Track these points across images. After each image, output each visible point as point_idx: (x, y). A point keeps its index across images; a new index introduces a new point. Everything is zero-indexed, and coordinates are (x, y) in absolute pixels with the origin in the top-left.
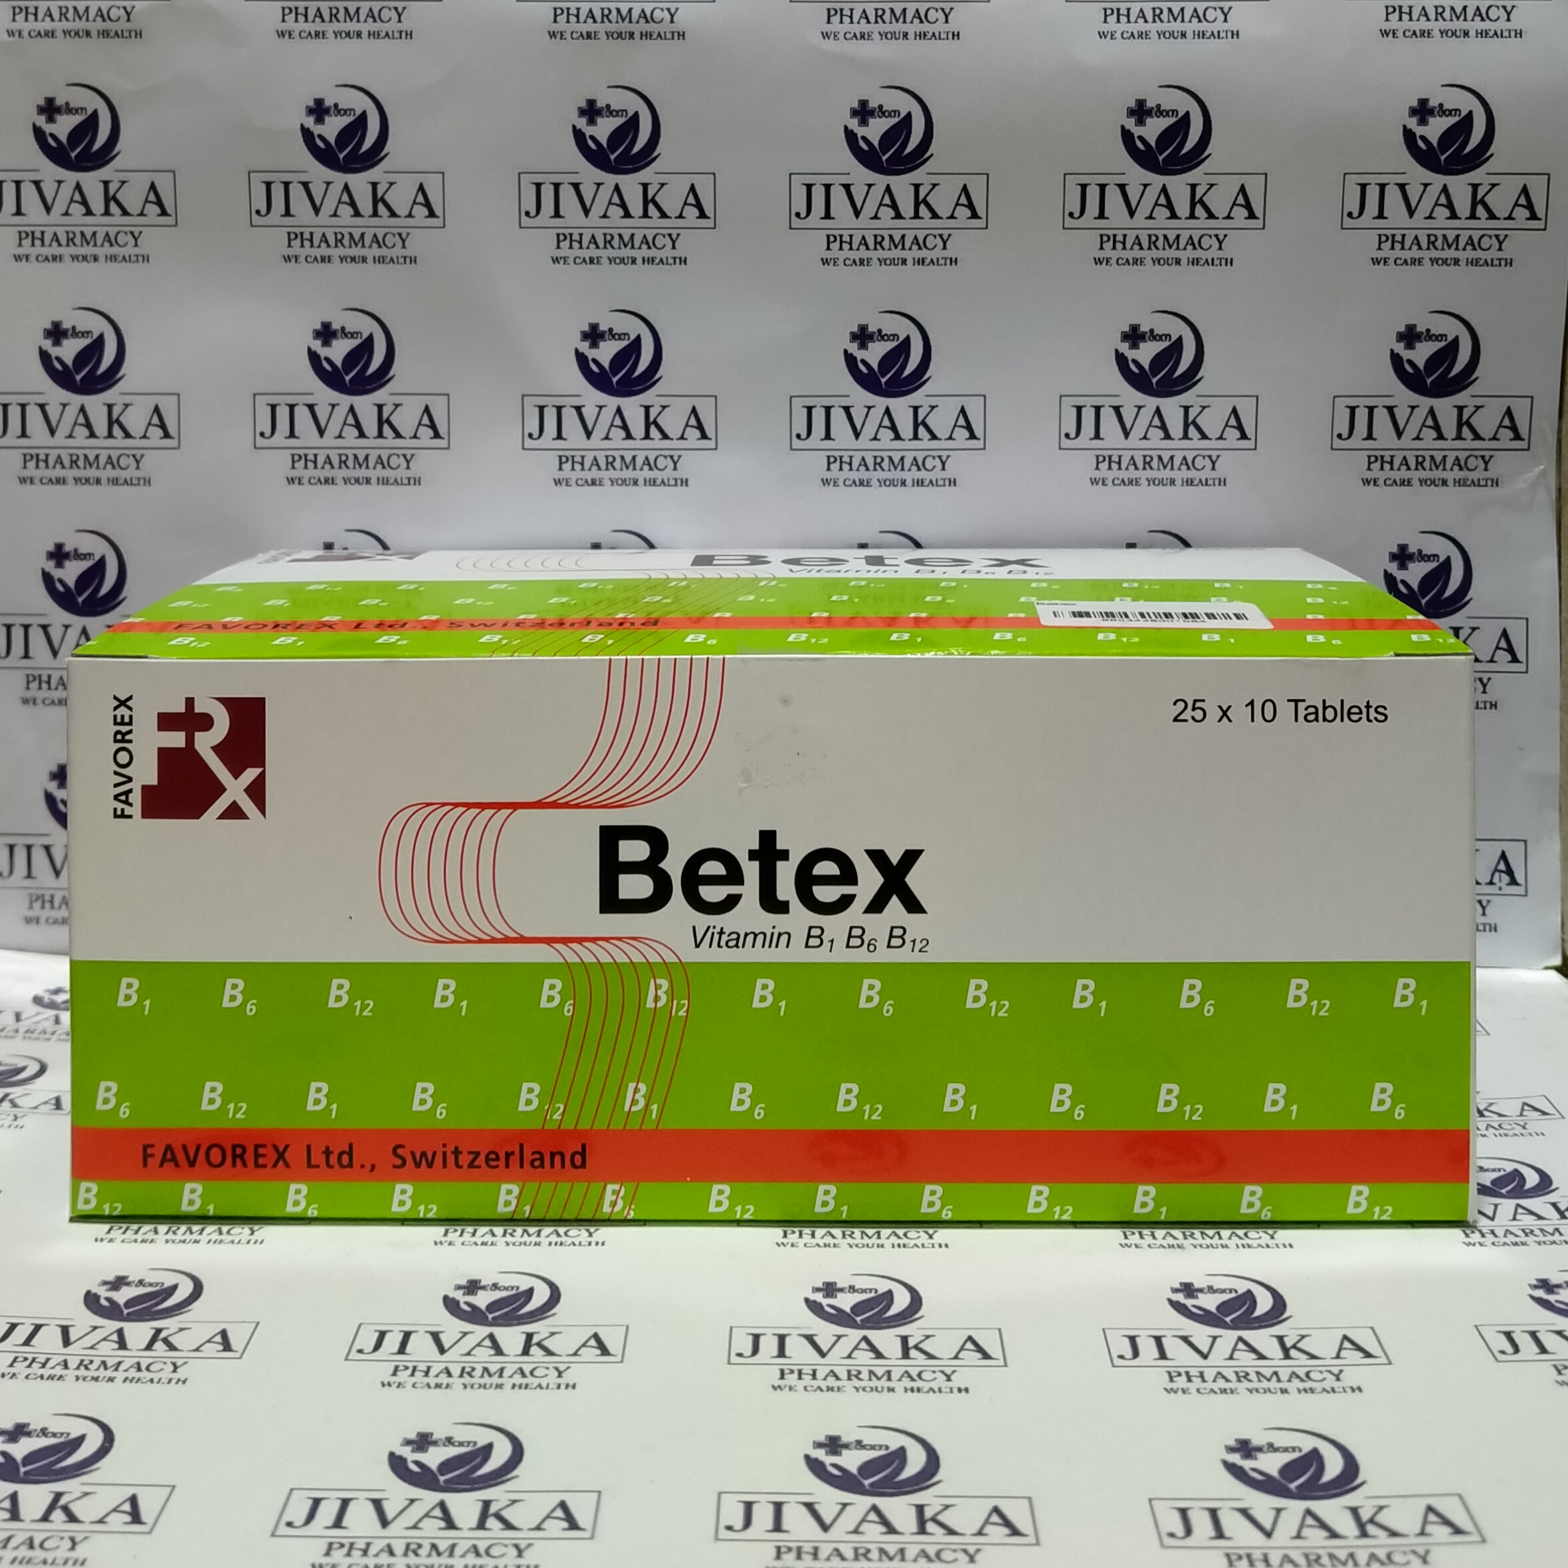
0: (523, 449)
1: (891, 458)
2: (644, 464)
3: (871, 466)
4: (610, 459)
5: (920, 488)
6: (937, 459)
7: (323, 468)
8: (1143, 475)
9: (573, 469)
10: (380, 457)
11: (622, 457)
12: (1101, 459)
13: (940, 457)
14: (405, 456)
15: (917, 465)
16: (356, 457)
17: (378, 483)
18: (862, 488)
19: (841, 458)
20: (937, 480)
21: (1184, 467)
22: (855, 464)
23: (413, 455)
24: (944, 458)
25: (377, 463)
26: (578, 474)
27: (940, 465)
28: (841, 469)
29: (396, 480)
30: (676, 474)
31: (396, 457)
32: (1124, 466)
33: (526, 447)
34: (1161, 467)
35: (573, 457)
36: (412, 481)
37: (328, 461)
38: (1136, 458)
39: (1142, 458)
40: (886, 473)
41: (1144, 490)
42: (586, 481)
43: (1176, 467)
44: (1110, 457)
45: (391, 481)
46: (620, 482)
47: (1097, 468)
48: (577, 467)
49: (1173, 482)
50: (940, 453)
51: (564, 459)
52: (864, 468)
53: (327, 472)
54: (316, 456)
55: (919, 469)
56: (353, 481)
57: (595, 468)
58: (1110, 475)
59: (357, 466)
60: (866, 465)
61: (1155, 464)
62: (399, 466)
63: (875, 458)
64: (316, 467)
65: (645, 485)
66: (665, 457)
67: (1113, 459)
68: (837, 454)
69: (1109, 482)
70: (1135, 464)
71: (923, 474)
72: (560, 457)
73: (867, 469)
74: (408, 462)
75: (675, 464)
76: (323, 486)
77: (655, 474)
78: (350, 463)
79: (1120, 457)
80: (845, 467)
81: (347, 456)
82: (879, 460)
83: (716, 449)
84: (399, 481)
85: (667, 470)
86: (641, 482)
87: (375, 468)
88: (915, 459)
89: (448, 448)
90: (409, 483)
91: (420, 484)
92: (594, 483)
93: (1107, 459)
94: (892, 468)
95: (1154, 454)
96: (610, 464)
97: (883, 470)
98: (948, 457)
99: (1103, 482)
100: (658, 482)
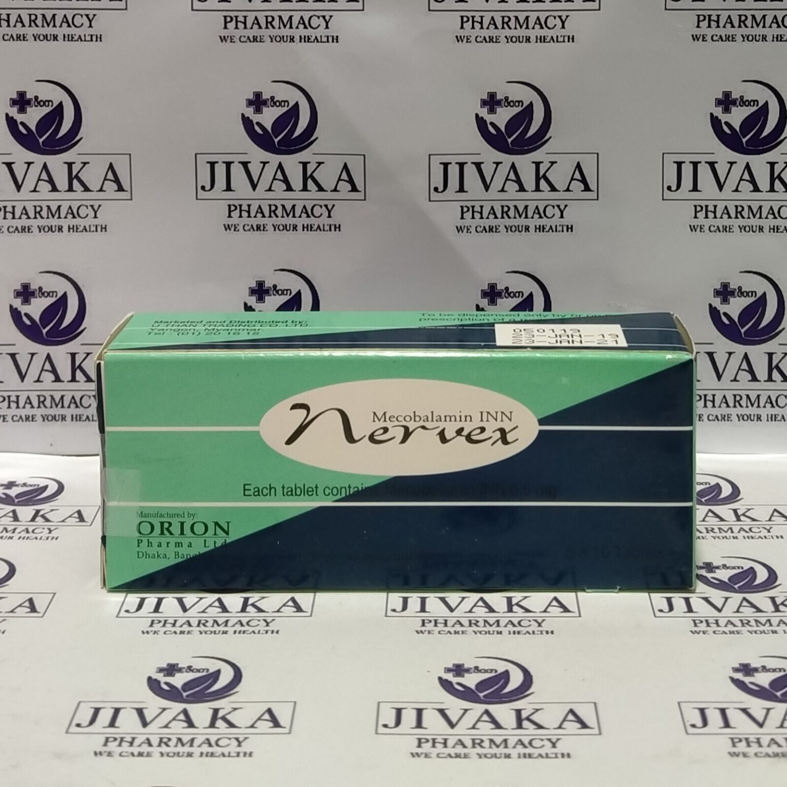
0: (192, 10)
1: (517, 18)
2: (299, 23)
3: (500, 26)
4: (270, 19)
5: (543, 44)
6: (557, 18)
7: (15, 26)
8: (739, 32)
9: (237, 28)
10: (65, 16)
11: (280, 17)
12: (701, 18)
13: (560, 17)
14: (87, 16)
15: (540, 24)
16: (44, 16)
17: (64, 40)
18: (491, 43)
19: (473, 17)
20: (557, 37)
21: (774, 25)
22: (486, 22)
23: (94, 15)
24: (564, 18)
25: (63, 22)
26: (241, 32)
27: (560, 24)
28: (473, 28)
29: (80, 36)
30: (328, 32)
31: (80, 16)
32: (721, 25)
33: (194, 8)
34: (754, 25)
35: (236, 17)
36: (94, 38)
37: (20, 19)
38: (732, 17)
39: (738, 17)
40: (512, 30)
41: (740, 46)
42: (248, 37)
43: (767, 25)
44: (710, 16)
45: (76, 38)
46: (278, 39)
47: (698, 26)
48: (241, 25)
49: (764, 38)
50: (560, 13)
51: (228, 19)
52: (493, 27)
53: (19, 30)
54: (8, 15)
55: (542, 28)
56: (42, 38)
57: (256, 27)
58: (709, 32)
59: (45, 25)
60: (495, 24)
61: (749, 23)
62: (82, 24)
63: (503, 17)
64: (9, 26)
65: (301, 41)
66: (319, 17)
67: (712, 18)
68: (469, 14)
69: (709, 38)
70: (731, 23)
71: (545, 32)
72: (225, 17)
73: (496, 28)
74: (90, 21)
75: (327, 23)
76: (15, 42)
77: (309, 32)
78: (39, 21)
79: (718, 16)
80: (477, 26)
81: (36, 16)
82: (506, 20)
83: (363, 10)
84: (83, 38)
85: (320, 27)
86: (297, 38)
87: (61, 26)
88: (538, 18)
89: (126, 9)
90: (92, 40)
91: (101, 41)
92: (255, 39)
93: (707, 17)
94: (518, 26)
95: (749, 14)
96: (269, 23)
97: (510, 28)
98: (567, 16)
99: (704, 38)
100: (312, 39)
